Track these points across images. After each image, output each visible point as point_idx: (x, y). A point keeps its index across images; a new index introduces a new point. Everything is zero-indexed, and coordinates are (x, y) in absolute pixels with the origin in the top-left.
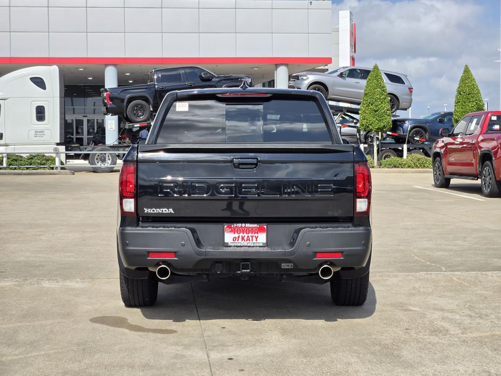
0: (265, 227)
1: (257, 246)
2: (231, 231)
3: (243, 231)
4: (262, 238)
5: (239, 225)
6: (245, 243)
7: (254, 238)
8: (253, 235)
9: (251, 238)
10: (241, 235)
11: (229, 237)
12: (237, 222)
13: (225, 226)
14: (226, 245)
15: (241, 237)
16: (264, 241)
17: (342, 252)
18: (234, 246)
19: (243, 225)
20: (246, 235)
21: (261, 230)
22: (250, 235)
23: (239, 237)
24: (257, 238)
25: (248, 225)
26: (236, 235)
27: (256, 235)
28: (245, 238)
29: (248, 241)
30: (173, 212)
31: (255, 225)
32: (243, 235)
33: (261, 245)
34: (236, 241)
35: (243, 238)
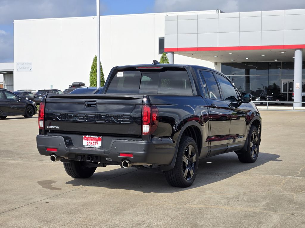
0: (101, 138)
1: (97, 148)
2: (86, 139)
3: (91, 139)
4: (100, 144)
5: (89, 136)
7: (96, 143)
8: (96, 142)
9: (95, 143)
10: (90, 141)
11: (85, 142)
13: (83, 137)
14: (84, 147)
15: (90, 143)
16: (101, 145)
18: (87, 147)
19: (91, 136)
20: (93, 142)
21: (99, 140)
22: (94, 142)
23: (89, 143)
24: (97, 144)
25: (93, 137)
26: (88, 141)
27: (97, 142)
28: (92, 143)
29: (93, 145)
30: (59, 128)
31: (97, 137)
33: (99, 147)
34: (88, 145)
35: (91, 143)
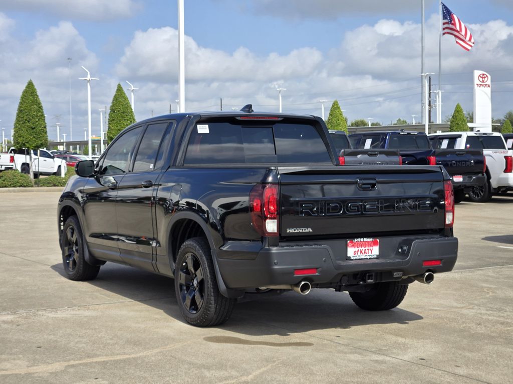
0: (378, 240)
1: (372, 258)
2: (353, 246)
3: (362, 245)
4: (376, 250)
5: (359, 240)
6: (363, 257)
7: (370, 251)
8: (369, 248)
9: (367, 251)
10: (360, 248)
11: (351, 252)
12: (358, 237)
13: (348, 242)
14: (349, 259)
15: (359, 251)
16: (378, 253)
17: (441, 260)
18: (355, 259)
19: (362, 239)
20: (364, 249)
21: (375, 243)
22: (367, 248)
23: (358, 251)
24: (371, 251)
25: (366, 239)
26: (356, 249)
27: (371, 248)
28: (363, 252)
29: (365, 254)
30: (311, 231)
31: (371, 240)
32: (362, 249)
33: (376, 257)
34: (356, 255)
35: (361, 252)
